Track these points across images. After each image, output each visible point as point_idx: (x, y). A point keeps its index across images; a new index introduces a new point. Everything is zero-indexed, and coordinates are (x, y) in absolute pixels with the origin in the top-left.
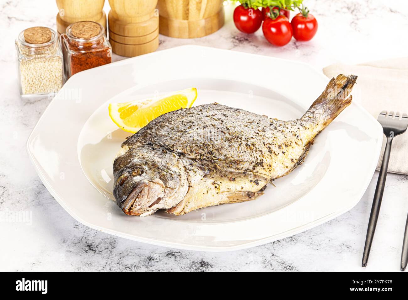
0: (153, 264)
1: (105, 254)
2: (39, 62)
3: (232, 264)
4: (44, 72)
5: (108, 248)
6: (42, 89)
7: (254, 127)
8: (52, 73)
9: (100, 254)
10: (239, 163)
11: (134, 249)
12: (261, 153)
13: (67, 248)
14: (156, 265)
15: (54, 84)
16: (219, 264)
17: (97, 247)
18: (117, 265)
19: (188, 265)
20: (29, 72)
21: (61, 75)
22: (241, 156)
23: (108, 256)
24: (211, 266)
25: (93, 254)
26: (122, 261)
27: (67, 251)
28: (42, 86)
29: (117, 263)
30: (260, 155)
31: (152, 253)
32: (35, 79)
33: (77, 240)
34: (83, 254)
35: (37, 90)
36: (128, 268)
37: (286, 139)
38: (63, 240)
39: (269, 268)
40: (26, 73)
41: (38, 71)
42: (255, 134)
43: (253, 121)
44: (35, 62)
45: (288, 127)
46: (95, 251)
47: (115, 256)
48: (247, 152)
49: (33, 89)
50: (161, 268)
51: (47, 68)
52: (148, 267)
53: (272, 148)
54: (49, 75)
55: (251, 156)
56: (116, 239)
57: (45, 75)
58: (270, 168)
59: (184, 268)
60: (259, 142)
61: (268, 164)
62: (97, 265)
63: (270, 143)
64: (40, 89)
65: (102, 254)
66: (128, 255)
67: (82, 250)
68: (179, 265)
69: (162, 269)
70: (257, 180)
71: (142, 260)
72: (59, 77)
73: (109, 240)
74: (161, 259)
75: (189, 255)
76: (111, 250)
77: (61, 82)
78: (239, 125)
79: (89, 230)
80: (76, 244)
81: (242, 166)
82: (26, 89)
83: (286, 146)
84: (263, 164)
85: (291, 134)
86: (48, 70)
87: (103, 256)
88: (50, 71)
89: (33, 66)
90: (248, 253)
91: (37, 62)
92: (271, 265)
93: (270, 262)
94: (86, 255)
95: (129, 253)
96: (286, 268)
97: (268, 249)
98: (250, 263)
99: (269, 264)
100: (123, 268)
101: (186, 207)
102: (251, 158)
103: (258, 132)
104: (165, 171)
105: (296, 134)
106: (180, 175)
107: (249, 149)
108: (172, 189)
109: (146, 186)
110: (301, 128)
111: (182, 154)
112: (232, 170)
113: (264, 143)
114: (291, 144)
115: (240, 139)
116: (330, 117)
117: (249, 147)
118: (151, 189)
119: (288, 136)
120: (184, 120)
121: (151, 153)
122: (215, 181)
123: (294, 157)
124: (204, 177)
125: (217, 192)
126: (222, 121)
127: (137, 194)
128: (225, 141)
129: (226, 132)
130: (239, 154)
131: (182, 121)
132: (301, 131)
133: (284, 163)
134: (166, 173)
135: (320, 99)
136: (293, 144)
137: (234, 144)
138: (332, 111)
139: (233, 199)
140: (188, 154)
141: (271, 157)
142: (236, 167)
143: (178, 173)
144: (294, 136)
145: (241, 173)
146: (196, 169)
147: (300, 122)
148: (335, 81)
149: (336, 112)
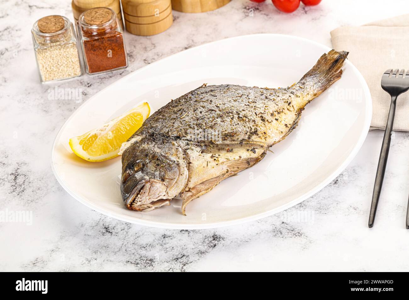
0: (167, 241)
1: (121, 235)
2: (55, 50)
3: (243, 235)
4: (61, 59)
5: (124, 229)
6: (61, 75)
7: (244, 100)
8: (69, 59)
9: (117, 235)
10: (234, 135)
11: (149, 228)
12: (254, 122)
13: (85, 232)
14: (170, 243)
15: (72, 70)
16: (230, 236)
17: (113, 229)
19: (201, 240)
20: (46, 60)
21: (77, 60)
22: (235, 128)
23: (124, 237)
24: (223, 239)
25: (110, 236)
26: (137, 241)
27: (85, 235)
29: (133, 244)
30: (253, 124)
31: (166, 230)
32: (53, 66)
33: (95, 223)
34: (100, 236)
35: (56, 76)
36: (143, 247)
37: (277, 106)
38: (81, 224)
39: (279, 236)
40: (43, 62)
41: (55, 58)
42: (246, 106)
43: (243, 94)
44: (51, 50)
45: (279, 95)
46: (111, 233)
47: (131, 237)
48: (240, 123)
49: (52, 76)
50: (174, 245)
51: (63, 55)
52: (162, 245)
53: (264, 117)
54: (66, 61)
55: (245, 127)
57: (61, 61)
58: (266, 135)
59: (197, 243)
60: (251, 113)
61: (263, 131)
62: (114, 247)
63: (262, 113)
64: (59, 75)
67: (100, 233)
68: (192, 240)
69: (176, 246)
70: (254, 149)
71: (156, 238)
72: (76, 62)
74: (175, 236)
75: (201, 230)
76: (127, 230)
77: (78, 66)
78: (228, 101)
80: (93, 227)
81: (237, 137)
82: (45, 76)
83: (278, 113)
84: (258, 132)
85: (283, 101)
86: (64, 57)
87: (119, 237)
88: (66, 57)
89: (49, 54)
90: (259, 222)
91: (53, 50)
92: (281, 233)
93: (279, 230)
94: (103, 237)
95: (144, 233)
96: (295, 235)
97: (278, 217)
98: (260, 233)
99: (279, 232)
100: (138, 248)
101: (189, 182)
102: (245, 129)
103: (249, 104)
104: (164, 162)
105: (287, 101)
106: (179, 163)
107: (242, 121)
108: (172, 179)
109: (147, 182)
110: (292, 96)
111: (178, 138)
112: (228, 142)
113: (256, 113)
114: (283, 111)
115: (231, 113)
116: (320, 89)
117: (241, 119)
118: (153, 187)
119: (279, 104)
120: (175, 109)
121: (152, 143)
122: (213, 155)
123: (288, 122)
124: (202, 153)
125: (217, 163)
126: (211, 101)
127: (138, 190)
128: (217, 118)
129: (216, 110)
130: (232, 127)
131: (174, 111)
132: (292, 99)
133: (278, 129)
134: (164, 164)
135: (311, 72)
136: (286, 111)
137: (226, 119)
138: (322, 83)
139: (234, 168)
140: (183, 136)
141: (264, 126)
142: (231, 139)
143: (176, 162)
144: (286, 103)
145: (237, 144)
146: (193, 148)
147: (291, 90)
148: (326, 56)
149: (326, 85)
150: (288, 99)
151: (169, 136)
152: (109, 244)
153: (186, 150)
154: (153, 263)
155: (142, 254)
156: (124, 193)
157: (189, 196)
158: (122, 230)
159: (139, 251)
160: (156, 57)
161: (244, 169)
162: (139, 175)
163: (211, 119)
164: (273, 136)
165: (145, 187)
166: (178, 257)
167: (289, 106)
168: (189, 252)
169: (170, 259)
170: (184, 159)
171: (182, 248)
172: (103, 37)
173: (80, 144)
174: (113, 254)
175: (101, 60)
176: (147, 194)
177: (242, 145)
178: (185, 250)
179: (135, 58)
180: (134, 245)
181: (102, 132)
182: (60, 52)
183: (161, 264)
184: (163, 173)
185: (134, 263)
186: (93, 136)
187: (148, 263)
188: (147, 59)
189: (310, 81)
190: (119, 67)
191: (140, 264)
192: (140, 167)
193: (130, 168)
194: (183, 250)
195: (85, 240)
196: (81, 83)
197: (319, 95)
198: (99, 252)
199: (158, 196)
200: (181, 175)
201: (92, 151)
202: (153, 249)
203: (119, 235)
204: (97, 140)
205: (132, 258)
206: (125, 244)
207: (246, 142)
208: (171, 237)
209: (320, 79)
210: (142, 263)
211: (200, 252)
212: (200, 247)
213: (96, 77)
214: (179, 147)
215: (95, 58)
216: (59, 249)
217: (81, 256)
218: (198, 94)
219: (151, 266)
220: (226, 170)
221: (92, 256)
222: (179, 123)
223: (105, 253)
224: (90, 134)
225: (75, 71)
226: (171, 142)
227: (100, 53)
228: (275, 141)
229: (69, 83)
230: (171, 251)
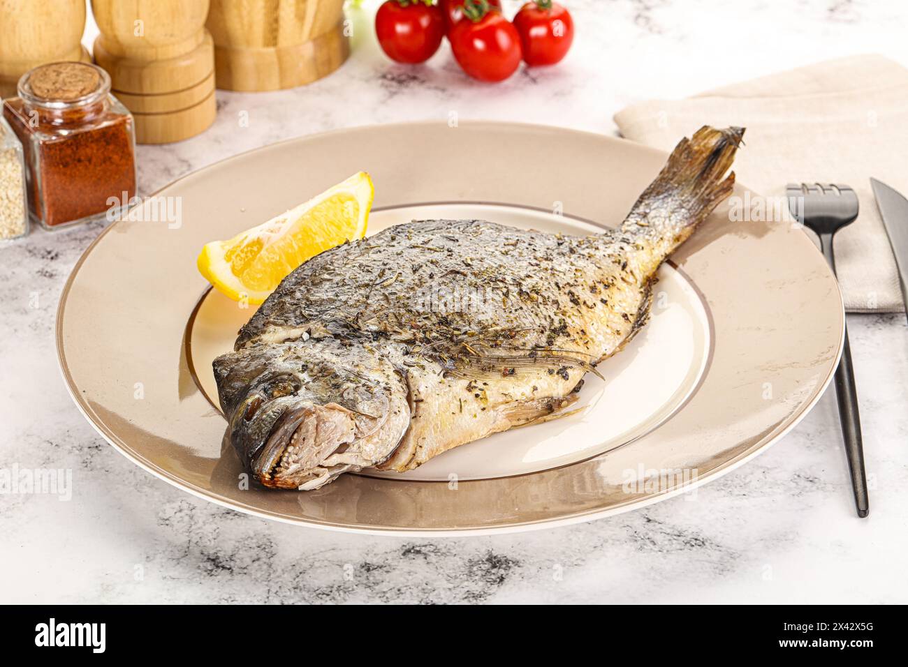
0: (379, 578)
1: (256, 571)
3: (564, 553)
5: (258, 559)
7: (525, 254)
9: (245, 574)
10: (515, 335)
11: (321, 552)
12: (555, 306)
13: (160, 571)
14: (388, 580)
15: (5, 220)
16: (532, 557)
17: (231, 560)
18: (295, 592)
19: (462, 569)
22: (516, 318)
23: (265, 576)
24: (516, 563)
25: (229, 577)
26: (303, 581)
27: (164, 578)
29: (295, 588)
30: (555, 310)
31: (367, 554)
33: (179, 551)
34: (204, 579)
36: (324, 594)
37: (600, 270)
38: (145, 556)
39: (651, 549)
42: (531, 268)
43: (518, 240)
45: (597, 246)
46: (229, 569)
47: (284, 574)
48: (525, 308)
50: (401, 585)
53: (576, 293)
55: (537, 315)
56: (269, 535)
58: (585, 336)
59: (456, 577)
60: (546, 283)
61: (578, 328)
63: (571, 284)
65: (251, 574)
66: (311, 566)
67: (199, 571)
68: (441, 571)
69: (406, 586)
70: (565, 368)
73: (254, 541)
74: (392, 564)
75: (455, 548)
76: (267, 561)
78: (488, 253)
79: (198, 525)
80: (178, 559)
81: (522, 340)
83: (605, 285)
84: (568, 330)
85: (609, 261)
87: (253, 577)
92: (654, 543)
93: (647, 537)
94: (213, 579)
95: (314, 562)
96: (688, 544)
99: (648, 541)
100: (312, 596)
101: (419, 449)
102: (538, 321)
103: (537, 262)
105: (620, 260)
106: (390, 388)
107: (529, 302)
109: (308, 413)
110: (627, 248)
111: (382, 334)
113: (557, 284)
114: (615, 282)
115: (502, 282)
116: (686, 224)
117: (527, 296)
119: (603, 265)
122: (470, 382)
123: (627, 309)
124: (444, 376)
125: (483, 406)
126: (451, 251)
127: (289, 436)
129: (466, 272)
130: (509, 314)
132: (628, 254)
133: (609, 324)
135: (656, 186)
136: (619, 283)
139: (518, 420)
140: (395, 332)
141: (580, 314)
142: (510, 344)
143: (382, 384)
144: (617, 264)
145: (525, 357)
146: (423, 362)
147: (620, 235)
148: (689, 143)
151: (359, 329)
159: (316, 601)
164: (600, 341)
167: (624, 272)
168: (442, 596)
171: (423, 589)
176: (311, 441)
177: (535, 360)
178: (431, 594)
180: (298, 591)
192: (288, 390)
194: (427, 595)
195: (168, 590)
196: (30, 251)
197: (687, 238)
200: (396, 413)
202: (350, 595)
203: (252, 572)
206: (275, 591)
207: (544, 353)
208: (385, 569)
209: (682, 201)
211: (472, 595)
212: (466, 583)
222: (382, 298)
225: (11, 223)
228: (605, 352)
230: (398, 597)
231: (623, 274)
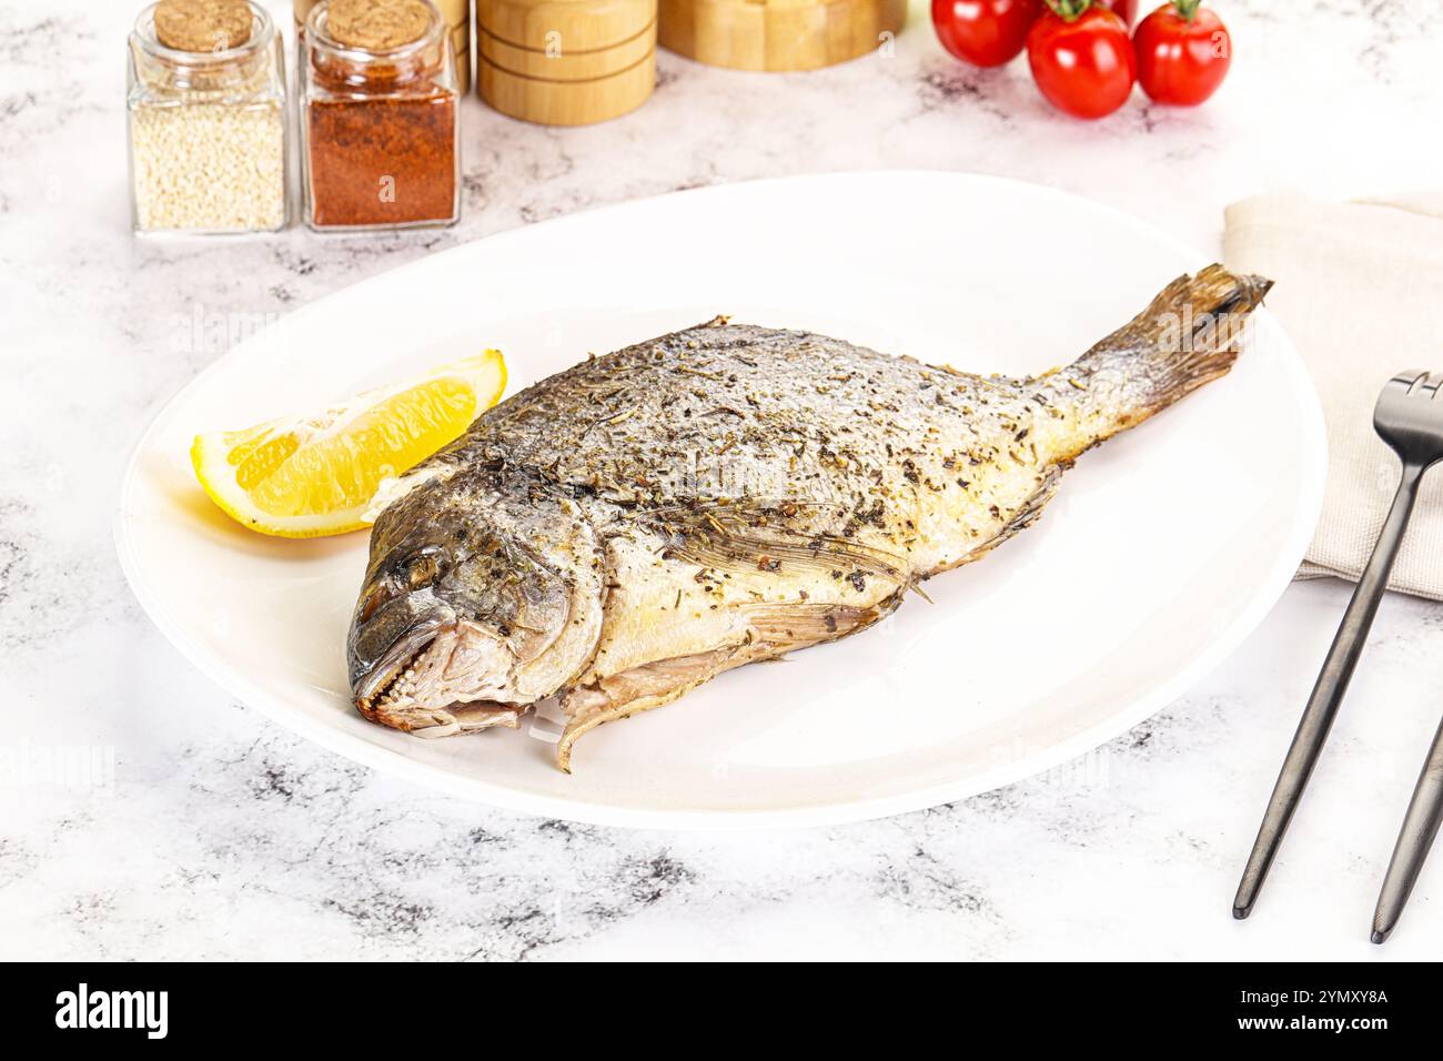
0: (485, 856)
1: (322, 807)
2: (200, 119)
4: (217, 154)
5: (335, 790)
6: (210, 216)
7: (855, 395)
8: (246, 159)
9: (305, 807)
10: (796, 513)
11: (428, 798)
12: (875, 479)
13: (194, 776)
14: (495, 861)
15: (252, 202)
16: (718, 872)
17: (299, 782)
18: (358, 849)
19: (611, 868)
20: (162, 151)
21: (276, 169)
22: (803, 489)
23: (331, 817)
24: (691, 877)
25: (280, 805)
26: (377, 836)
27: (193, 787)
28: (209, 205)
29: (360, 844)
30: (873, 485)
31: (490, 816)
32: (185, 177)
33: (236, 752)
34: (245, 801)
35: (192, 217)
36: (395, 861)
37: (974, 436)
38: (186, 748)
39: (898, 899)
40: (153, 154)
41: (195, 149)
42: (856, 418)
43: (854, 373)
44: (188, 115)
45: (986, 398)
46: (288, 794)
47: (358, 819)
48: (823, 475)
49: (175, 212)
50: (509, 872)
51: (228, 141)
52: (464, 865)
53: (918, 465)
54: (236, 166)
55: (841, 489)
57: (219, 164)
58: (912, 531)
59: (593, 878)
60: (871, 444)
61: (903, 517)
62: (288, 845)
63: (914, 450)
64: (201, 213)
65: (313, 809)
66: (402, 816)
67: (246, 788)
68: (578, 864)
69: (515, 876)
71: (449, 839)
72: (270, 175)
74: (516, 838)
75: (618, 834)
76: (346, 795)
77: (276, 193)
78: (797, 388)
80: (228, 763)
81: (805, 522)
82: (152, 210)
83: (973, 460)
84: (885, 517)
85: (998, 423)
86: (231, 150)
87: (313, 814)
88: (237, 153)
89: (178, 129)
90: (831, 840)
91: (194, 118)
92: (907, 890)
93: (901, 879)
94: (257, 805)
95: (408, 812)
96: (955, 904)
97: (908, 830)
98: (830, 877)
99: (900, 885)
100: (377, 861)
101: (600, 654)
102: (838, 498)
103: (869, 410)
104: (519, 567)
105: (1015, 426)
106: (574, 580)
107: (832, 467)
108: (539, 634)
109: (445, 628)
110: (1038, 410)
111: (589, 490)
112: (767, 534)
113: (888, 448)
114: (994, 456)
115: (799, 433)
116: (1143, 402)
117: (831, 460)
118: (465, 649)
119: (983, 428)
120: (598, 389)
121: (488, 493)
122: (704, 571)
123: (1004, 501)
124: (665, 556)
125: (714, 602)
126: (733, 381)
127: (411, 652)
128: (745, 443)
129: (745, 413)
130: (794, 482)
131: (591, 395)
132: (1036, 419)
133: (963, 518)
134: (521, 575)
135: (1122, 335)
136: (1003, 459)
137: (776, 450)
138: (1155, 383)
139: (773, 631)
140: (608, 488)
141: (913, 497)
142: (783, 525)
143: (564, 574)
144: (1009, 430)
145: (802, 547)
146: (635, 533)
147: (1035, 390)
148: (1189, 284)
149: (1170, 391)
150: (1019, 418)
151: (556, 481)
152: (274, 833)
153: (607, 537)
154: (418, 922)
155: (385, 885)
156: (356, 658)
157: (594, 707)
158: (328, 791)
159: (378, 872)
160: (567, 204)
161: (811, 643)
162: (421, 600)
163: (719, 443)
164: (938, 541)
165: (436, 645)
166: (513, 915)
167: (1018, 444)
168: (555, 903)
169: (483, 917)
170: (594, 566)
171: (537, 886)
172: (381, 97)
173: (229, 460)
174: (283, 867)
175: (365, 184)
176: (439, 671)
177: (816, 554)
178: (543, 896)
179: (491, 196)
180: (362, 848)
181: (318, 431)
182: (217, 129)
183: (446, 931)
184: (511, 605)
185: (352, 910)
186: (282, 439)
187: (402, 920)
188: (532, 208)
189: (1113, 367)
190: (425, 218)
191: (373, 918)
192: (431, 572)
193: (393, 572)
194: (537, 895)
195: (188, 806)
196: (278, 255)
197: (1139, 423)
198: (230, 855)
199: (477, 685)
200: (576, 622)
201: (270, 495)
202: (430, 872)
203: (316, 808)
204: (293, 456)
205: (347, 893)
206: (329, 842)
207: (834, 546)
208: (501, 843)
209: (1151, 366)
210: (382, 916)
211: (599, 910)
212: (602, 891)
213: (335, 241)
214: (584, 524)
215: (344, 170)
216: (91, 820)
217: (164, 858)
218: (689, 347)
219: (411, 931)
220: (745, 635)
221: (203, 864)
222: (603, 439)
223: (254, 860)
224: (272, 430)
225: (261, 209)
226: (561, 499)
227: (363, 154)
228: (944, 559)
229: (231, 247)
230: (494, 890)
231: (1016, 447)
